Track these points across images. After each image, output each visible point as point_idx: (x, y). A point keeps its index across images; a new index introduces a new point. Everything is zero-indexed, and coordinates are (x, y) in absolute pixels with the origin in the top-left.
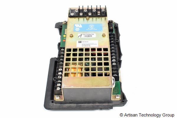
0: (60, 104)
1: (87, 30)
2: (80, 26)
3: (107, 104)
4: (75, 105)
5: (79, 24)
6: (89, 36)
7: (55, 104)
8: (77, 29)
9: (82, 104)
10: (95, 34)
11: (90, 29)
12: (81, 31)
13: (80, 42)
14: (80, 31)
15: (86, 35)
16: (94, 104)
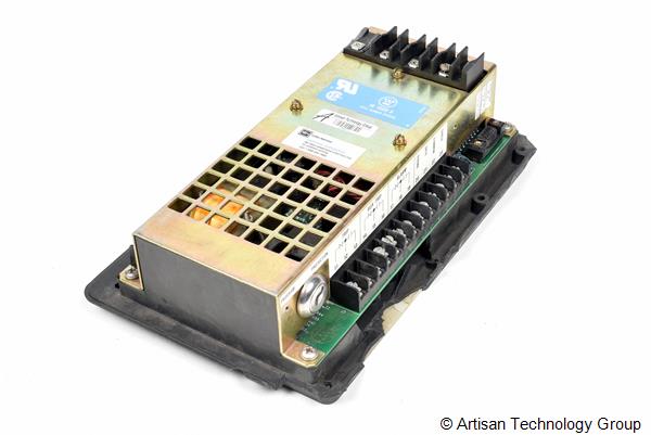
0: (132, 301)
1: (362, 107)
2: (351, 88)
3: (268, 367)
4: (174, 323)
5: (353, 83)
6: (351, 127)
7: (118, 294)
8: (332, 96)
9: (194, 332)
10: (375, 128)
11: (375, 109)
12: (338, 105)
13: (306, 133)
14: (338, 103)
15: (343, 120)
16: (230, 348)
